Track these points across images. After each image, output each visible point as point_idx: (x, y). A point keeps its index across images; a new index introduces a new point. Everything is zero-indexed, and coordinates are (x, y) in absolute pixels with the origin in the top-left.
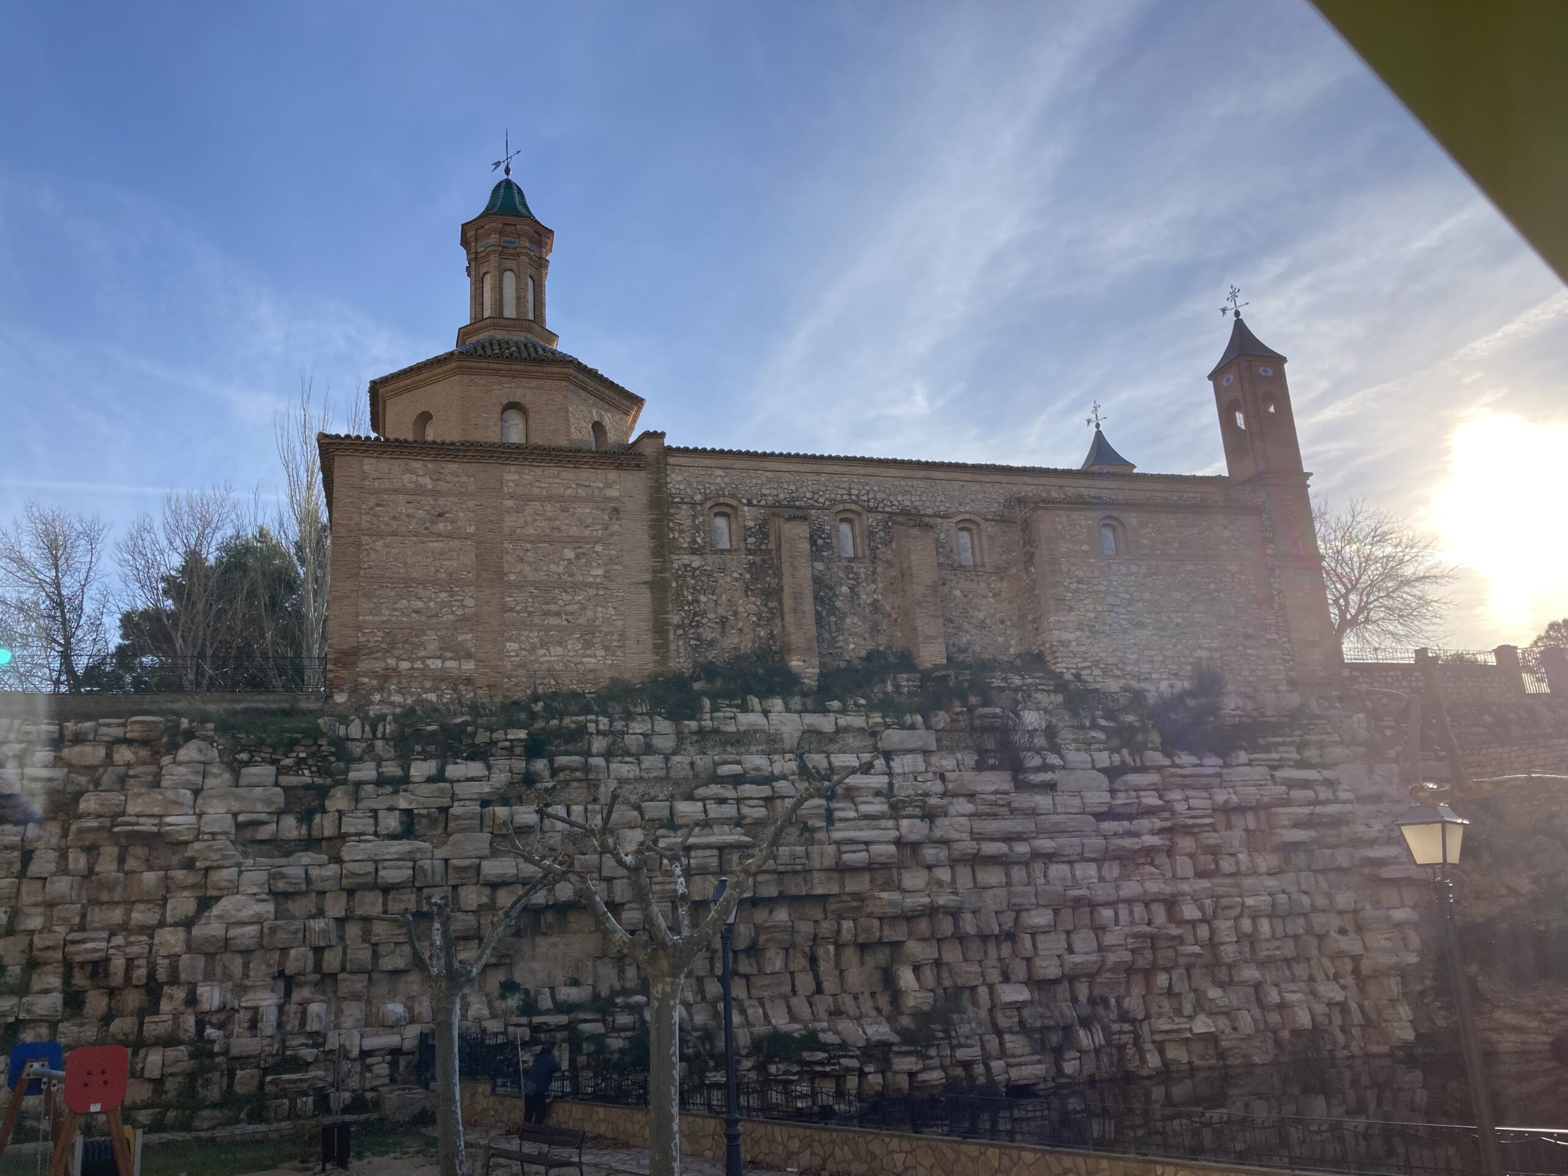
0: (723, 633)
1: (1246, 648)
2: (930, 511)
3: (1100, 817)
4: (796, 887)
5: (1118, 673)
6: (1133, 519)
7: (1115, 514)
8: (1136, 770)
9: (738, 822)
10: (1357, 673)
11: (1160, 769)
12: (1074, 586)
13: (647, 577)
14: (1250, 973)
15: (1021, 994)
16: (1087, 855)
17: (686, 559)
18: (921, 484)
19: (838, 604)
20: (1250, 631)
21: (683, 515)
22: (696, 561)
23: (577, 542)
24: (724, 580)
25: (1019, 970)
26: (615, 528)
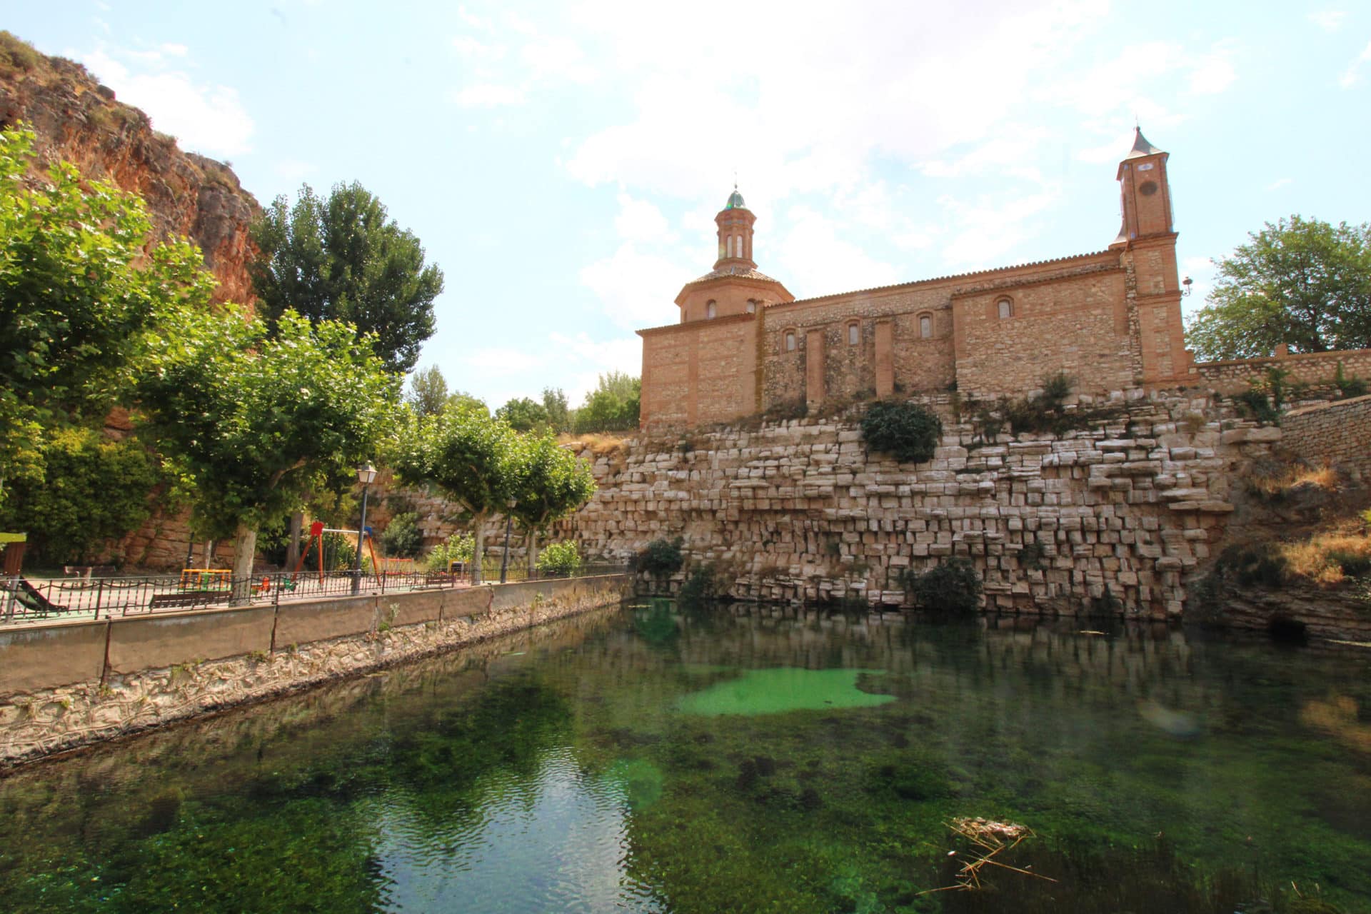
0: (786, 391)
1: (1099, 363)
2: (901, 311)
3: (959, 472)
4: (790, 506)
5: (998, 389)
6: (1019, 294)
7: (1008, 293)
8: (989, 445)
9: (764, 477)
10: (1204, 370)
11: (1007, 444)
12: (974, 341)
13: (754, 369)
14: (1064, 563)
15: (905, 561)
16: (947, 492)
17: (771, 358)
18: (897, 297)
19: (843, 369)
20: (1107, 352)
21: (771, 338)
22: (775, 359)
23: (726, 357)
24: (787, 366)
25: (905, 550)
26: (742, 349)
